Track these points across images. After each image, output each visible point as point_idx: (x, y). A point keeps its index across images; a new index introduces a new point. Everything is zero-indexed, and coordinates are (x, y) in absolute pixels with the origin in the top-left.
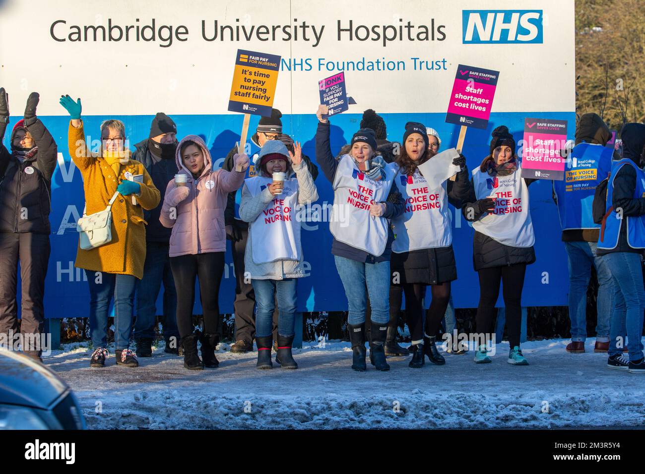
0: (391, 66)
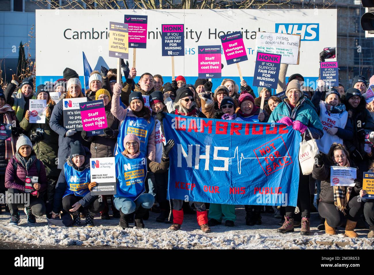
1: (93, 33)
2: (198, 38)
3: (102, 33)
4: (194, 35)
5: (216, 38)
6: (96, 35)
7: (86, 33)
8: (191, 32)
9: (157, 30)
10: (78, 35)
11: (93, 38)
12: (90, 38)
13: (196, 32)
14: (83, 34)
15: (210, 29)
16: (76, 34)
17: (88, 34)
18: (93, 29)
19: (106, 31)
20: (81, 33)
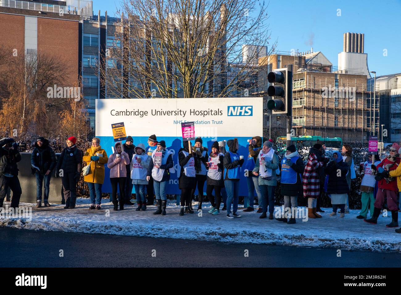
0: (206, 123)
1: (127, 112)
2: (184, 115)
3: (131, 112)
4: (182, 113)
5: (194, 115)
6: (128, 113)
7: (123, 112)
8: (180, 111)
9: (162, 110)
10: (118, 113)
11: (127, 115)
12: (125, 115)
13: (183, 111)
14: (121, 113)
15: (191, 110)
16: (117, 112)
17: (124, 113)
18: (127, 110)
19: (133, 111)
20: (120, 112)
